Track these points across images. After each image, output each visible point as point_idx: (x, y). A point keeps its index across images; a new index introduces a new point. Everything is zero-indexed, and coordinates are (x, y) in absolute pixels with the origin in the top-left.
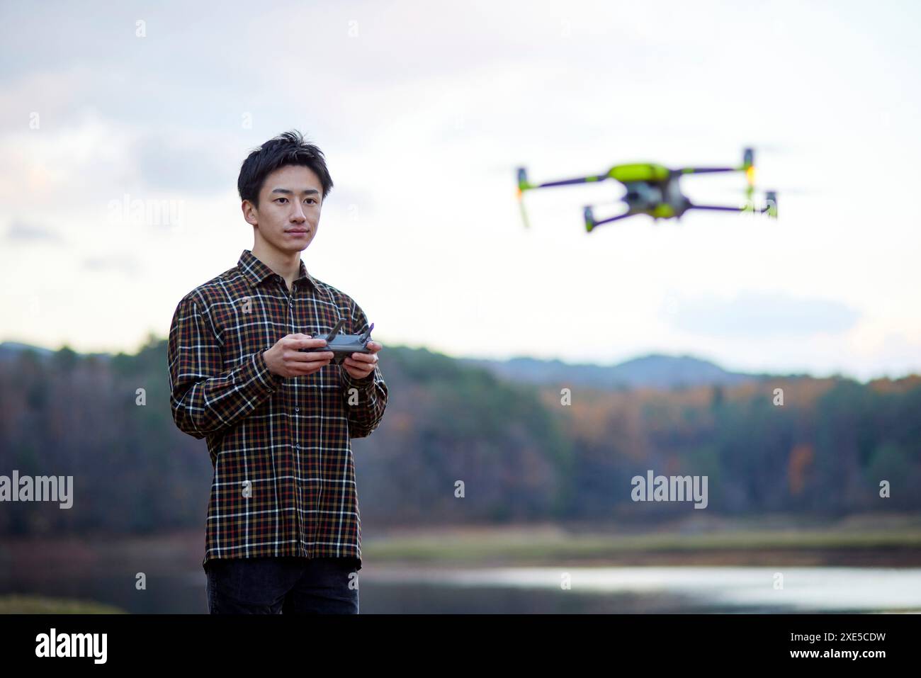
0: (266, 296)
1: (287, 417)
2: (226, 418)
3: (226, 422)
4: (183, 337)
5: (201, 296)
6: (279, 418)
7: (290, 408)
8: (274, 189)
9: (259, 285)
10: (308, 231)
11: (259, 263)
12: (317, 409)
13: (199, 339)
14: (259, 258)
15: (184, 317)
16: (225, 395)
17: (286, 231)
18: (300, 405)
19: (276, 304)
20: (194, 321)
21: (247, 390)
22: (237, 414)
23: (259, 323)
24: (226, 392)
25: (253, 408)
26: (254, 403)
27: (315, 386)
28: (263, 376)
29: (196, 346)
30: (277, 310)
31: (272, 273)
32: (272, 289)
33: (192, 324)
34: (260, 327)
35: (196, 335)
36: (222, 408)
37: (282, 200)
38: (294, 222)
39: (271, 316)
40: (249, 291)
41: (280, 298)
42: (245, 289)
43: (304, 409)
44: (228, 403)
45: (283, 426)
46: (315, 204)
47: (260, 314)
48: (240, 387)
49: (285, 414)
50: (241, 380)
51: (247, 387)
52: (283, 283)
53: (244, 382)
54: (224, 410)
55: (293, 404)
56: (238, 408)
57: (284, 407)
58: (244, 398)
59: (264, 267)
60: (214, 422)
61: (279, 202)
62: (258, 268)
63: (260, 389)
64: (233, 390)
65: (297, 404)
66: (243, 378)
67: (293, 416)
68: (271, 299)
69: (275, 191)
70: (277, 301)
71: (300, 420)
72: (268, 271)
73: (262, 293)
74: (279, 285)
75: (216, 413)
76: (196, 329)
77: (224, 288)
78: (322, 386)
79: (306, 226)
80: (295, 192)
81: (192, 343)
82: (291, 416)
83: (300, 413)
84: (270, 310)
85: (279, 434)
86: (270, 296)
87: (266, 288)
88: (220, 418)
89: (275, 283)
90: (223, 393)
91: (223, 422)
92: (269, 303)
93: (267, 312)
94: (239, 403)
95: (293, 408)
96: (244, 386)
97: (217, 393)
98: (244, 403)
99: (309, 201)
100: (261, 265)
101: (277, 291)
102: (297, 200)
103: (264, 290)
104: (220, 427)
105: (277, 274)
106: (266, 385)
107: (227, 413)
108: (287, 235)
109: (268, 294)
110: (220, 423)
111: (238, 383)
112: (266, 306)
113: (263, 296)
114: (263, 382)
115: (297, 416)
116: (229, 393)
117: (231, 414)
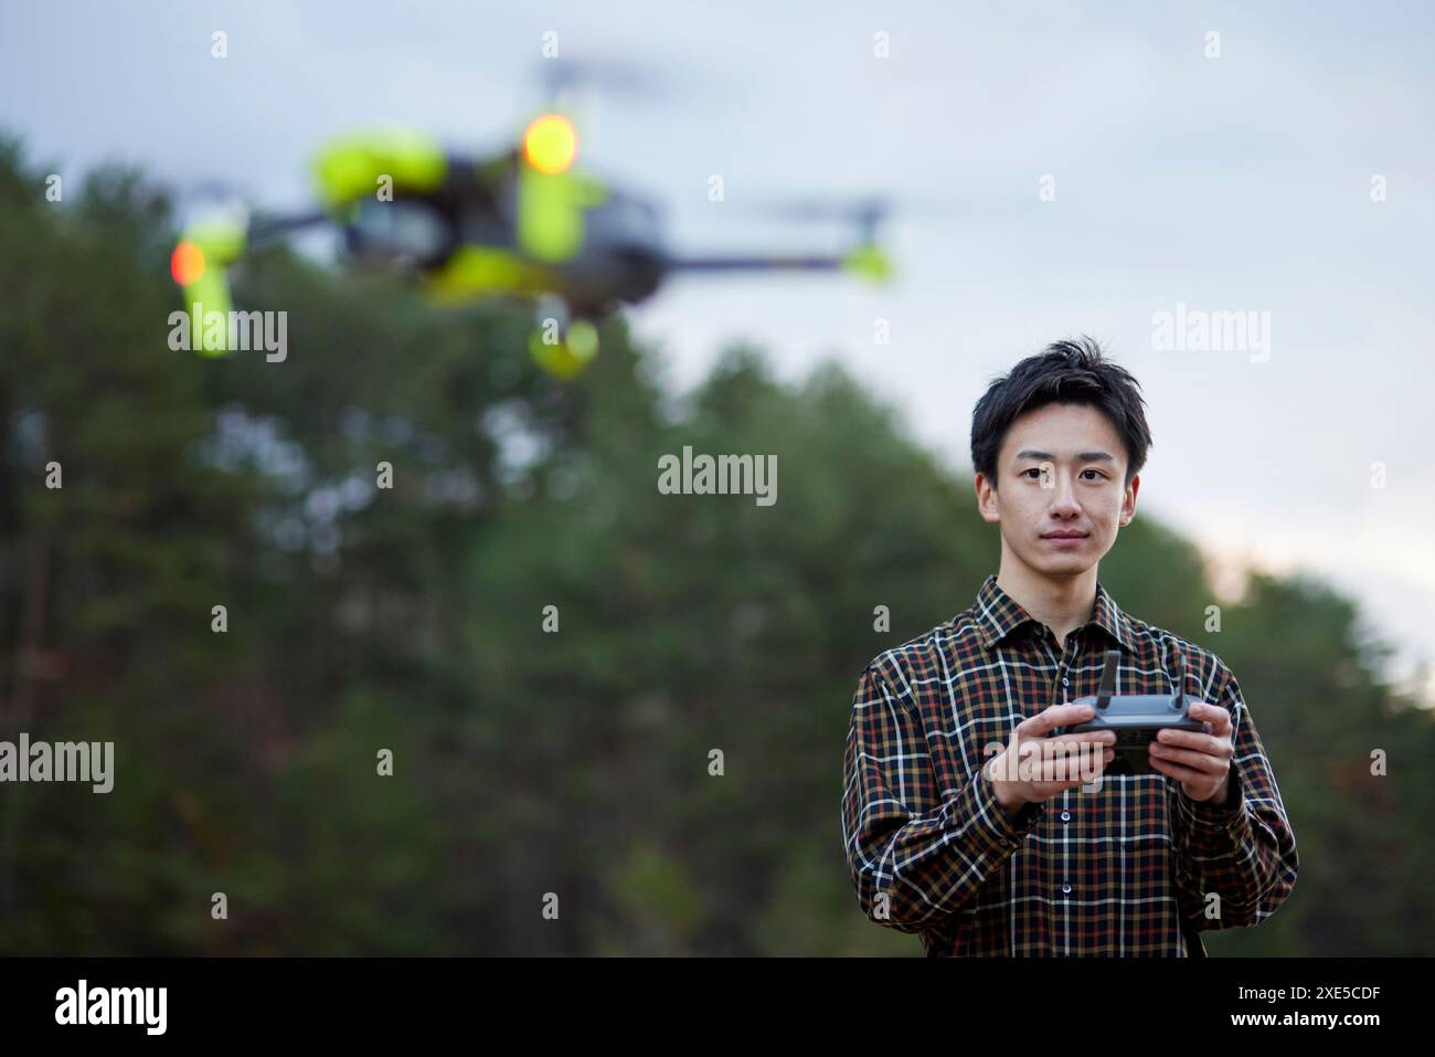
0: (1016, 665)
1: (1045, 905)
2: (935, 899)
3: (937, 906)
4: (867, 739)
5: (896, 665)
6: (1027, 907)
7: (1052, 887)
8: (1021, 450)
9: (1002, 644)
10: (1086, 536)
11: (1005, 599)
12: (1110, 885)
13: (899, 742)
14: (1007, 591)
15: (864, 702)
16: (927, 851)
17: (1042, 537)
18: (1073, 880)
19: (1034, 679)
20: (888, 709)
21: (965, 841)
22: (954, 889)
23: (998, 719)
24: (929, 845)
25: (982, 878)
26: (981, 868)
27: (1109, 839)
28: (989, 812)
29: (893, 758)
30: (1034, 692)
31: (1027, 619)
32: (1030, 650)
33: (883, 715)
34: (998, 727)
35: (892, 736)
36: (926, 877)
37: (1035, 473)
38: (1056, 516)
39: (1022, 705)
40: (984, 655)
41: (1043, 668)
42: (976, 651)
43: (1081, 887)
44: (936, 866)
45: (1034, 922)
46: (1104, 480)
47: (1000, 701)
48: (952, 835)
49: (1039, 898)
50: (955, 822)
51: (965, 834)
52: (1051, 637)
53: (960, 825)
54: (931, 882)
55: (1059, 879)
56: (955, 878)
57: (1039, 884)
58: (965, 858)
59: (1014, 608)
60: (916, 907)
61: (1028, 478)
62: (1003, 609)
63: (988, 839)
64: (940, 842)
65: (1066, 879)
66: (958, 817)
67: (1058, 902)
68: (1024, 671)
69: (1022, 456)
70: (1039, 674)
71: (1074, 910)
72: (1022, 614)
73: (1007, 658)
74: (1043, 642)
75: (915, 887)
76: (894, 725)
77: (940, 650)
78: (1123, 839)
79: (1084, 525)
80: (1059, 457)
81: (887, 751)
82: (1053, 903)
83: (1073, 896)
84: (1021, 692)
85: (1027, 938)
86: (1023, 664)
87: (1017, 648)
88: (925, 897)
89: (1037, 640)
90: (924, 848)
91: (933, 907)
92: (1019, 678)
93: (1015, 695)
94: (955, 867)
95: (1058, 886)
96: (959, 833)
97: (915, 848)
98: (965, 868)
99: (1090, 475)
100: (1008, 605)
101: (1038, 654)
102: (1065, 474)
103: (1013, 652)
104: (928, 915)
105: (1038, 620)
106: (995, 831)
107: (935, 888)
108: (1046, 544)
109: (1021, 659)
110: (926, 908)
111: (950, 828)
112: (1013, 683)
113: (1009, 664)
114: (989, 824)
115: (1066, 902)
116: (933, 847)
117: (945, 889)
